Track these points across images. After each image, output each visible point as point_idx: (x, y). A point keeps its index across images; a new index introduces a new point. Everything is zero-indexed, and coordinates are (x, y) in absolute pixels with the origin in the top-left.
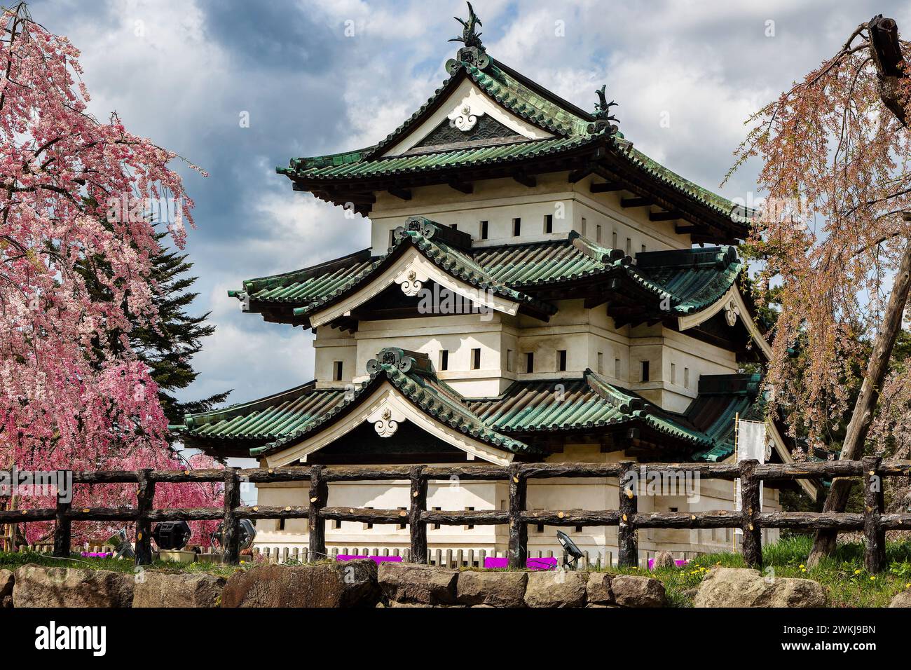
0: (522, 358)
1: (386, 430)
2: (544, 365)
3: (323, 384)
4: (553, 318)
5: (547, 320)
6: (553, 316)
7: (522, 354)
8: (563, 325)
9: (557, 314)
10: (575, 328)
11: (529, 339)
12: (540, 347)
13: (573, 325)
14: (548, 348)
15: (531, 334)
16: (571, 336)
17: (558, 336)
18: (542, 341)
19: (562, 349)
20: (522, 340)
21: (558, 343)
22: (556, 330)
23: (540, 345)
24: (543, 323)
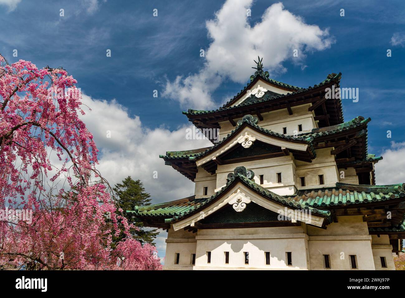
0: (299, 180)
1: (239, 208)
2: (311, 182)
3: (199, 197)
4: (314, 161)
5: (311, 162)
6: (314, 160)
7: (299, 178)
8: (321, 163)
9: (315, 159)
10: (327, 164)
11: (302, 171)
12: (308, 174)
13: (326, 163)
14: (313, 174)
15: (303, 168)
16: (326, 168)
17: (318, 169)
18: (309, 171)
19: (321, 174)
20: (298, 171)
21: (318, 172)
22: (317, 165)
23: (308, 173)
24: (308, 163)
